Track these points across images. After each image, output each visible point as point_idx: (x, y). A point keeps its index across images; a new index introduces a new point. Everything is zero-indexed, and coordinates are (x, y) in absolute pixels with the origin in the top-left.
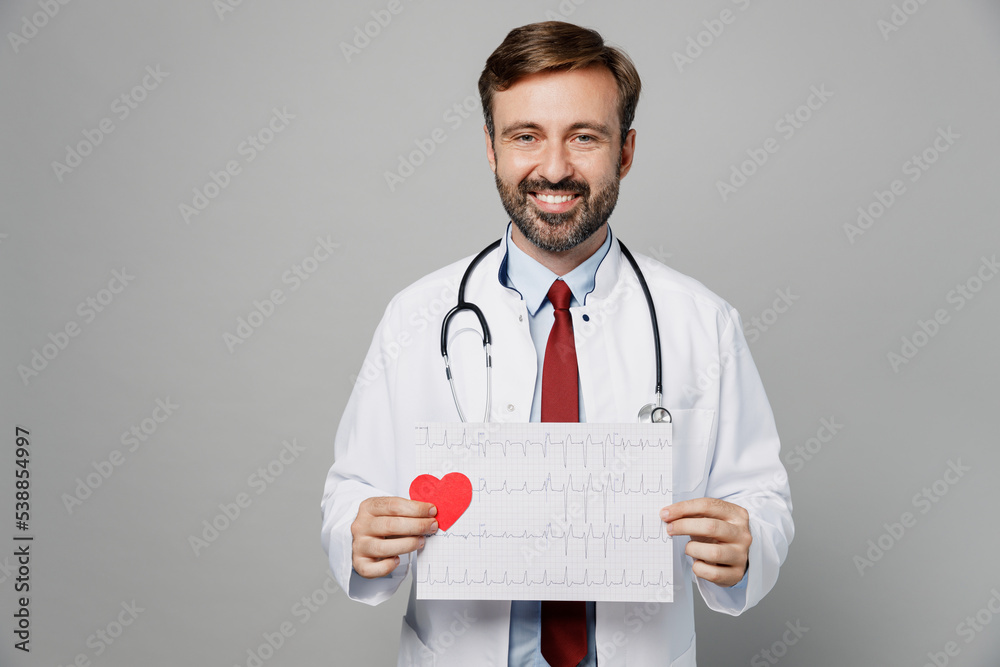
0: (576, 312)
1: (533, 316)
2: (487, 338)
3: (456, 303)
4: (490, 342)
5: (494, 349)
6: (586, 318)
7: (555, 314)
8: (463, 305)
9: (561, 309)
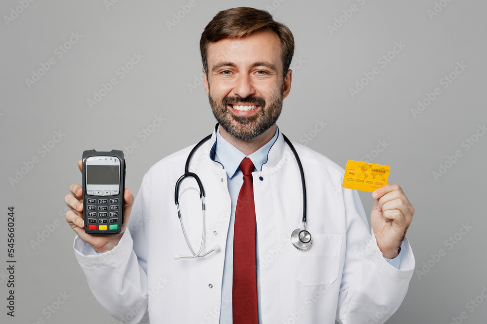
0: (255, 175)
1: (230, 179)
2: (202, 193)
3: (184, 173)
4: (204, 195)
5: (206, 199)
6: (261, 179)
7: (244, 178)
8: (188, 174)
9: (247, 175)
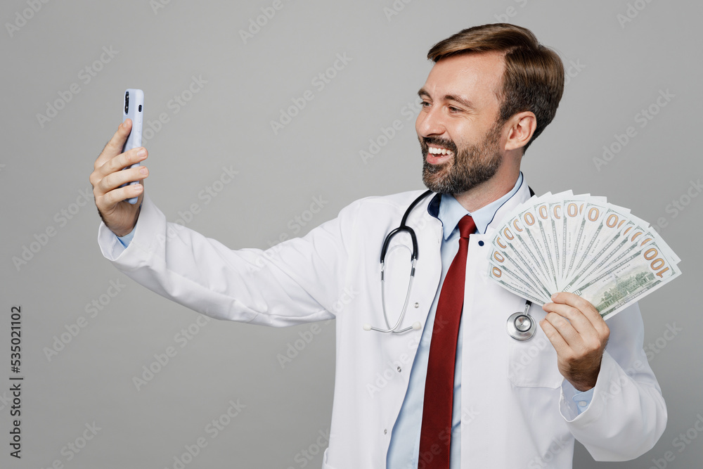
1: (445, 241)
2: (415, 255)
4: (416, 258)
7: (460, 241)
9: (465, 238)
